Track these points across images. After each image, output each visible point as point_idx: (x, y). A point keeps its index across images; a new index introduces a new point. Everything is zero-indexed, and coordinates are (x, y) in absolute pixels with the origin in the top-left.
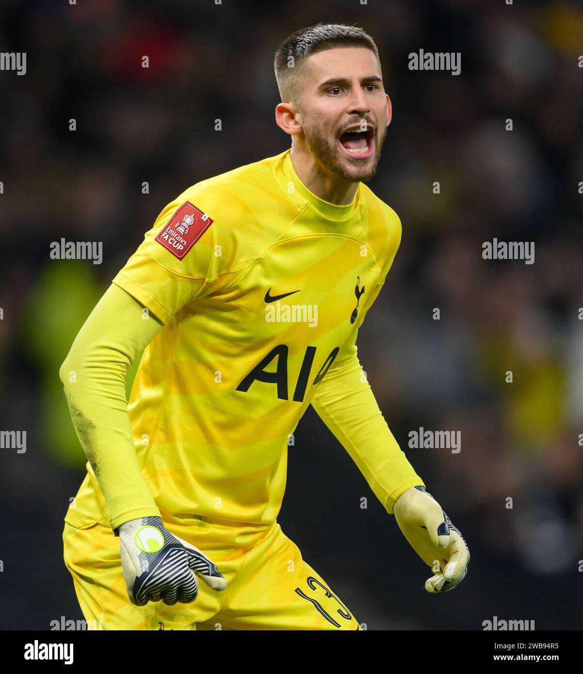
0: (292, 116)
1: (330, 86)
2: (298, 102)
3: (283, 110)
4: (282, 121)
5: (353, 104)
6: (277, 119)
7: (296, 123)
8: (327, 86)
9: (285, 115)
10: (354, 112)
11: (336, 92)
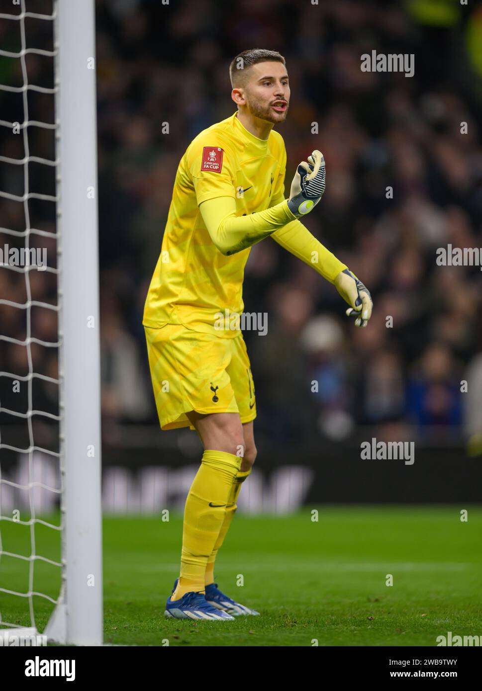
0: (240, 95)
1: (265, 80)
2: (246, 88)
3: (236, 92)
4: (235, 98)
5: (277, 91)
6: (232, 97)
7: (242, 99)
8: (263, 80)
9: (237, 94)
10: (278, 95)
11: (268, 84)
